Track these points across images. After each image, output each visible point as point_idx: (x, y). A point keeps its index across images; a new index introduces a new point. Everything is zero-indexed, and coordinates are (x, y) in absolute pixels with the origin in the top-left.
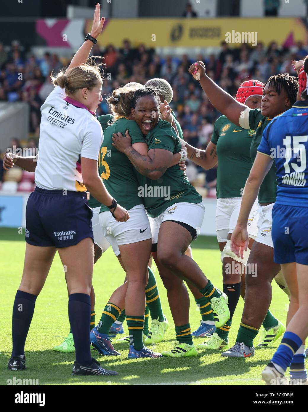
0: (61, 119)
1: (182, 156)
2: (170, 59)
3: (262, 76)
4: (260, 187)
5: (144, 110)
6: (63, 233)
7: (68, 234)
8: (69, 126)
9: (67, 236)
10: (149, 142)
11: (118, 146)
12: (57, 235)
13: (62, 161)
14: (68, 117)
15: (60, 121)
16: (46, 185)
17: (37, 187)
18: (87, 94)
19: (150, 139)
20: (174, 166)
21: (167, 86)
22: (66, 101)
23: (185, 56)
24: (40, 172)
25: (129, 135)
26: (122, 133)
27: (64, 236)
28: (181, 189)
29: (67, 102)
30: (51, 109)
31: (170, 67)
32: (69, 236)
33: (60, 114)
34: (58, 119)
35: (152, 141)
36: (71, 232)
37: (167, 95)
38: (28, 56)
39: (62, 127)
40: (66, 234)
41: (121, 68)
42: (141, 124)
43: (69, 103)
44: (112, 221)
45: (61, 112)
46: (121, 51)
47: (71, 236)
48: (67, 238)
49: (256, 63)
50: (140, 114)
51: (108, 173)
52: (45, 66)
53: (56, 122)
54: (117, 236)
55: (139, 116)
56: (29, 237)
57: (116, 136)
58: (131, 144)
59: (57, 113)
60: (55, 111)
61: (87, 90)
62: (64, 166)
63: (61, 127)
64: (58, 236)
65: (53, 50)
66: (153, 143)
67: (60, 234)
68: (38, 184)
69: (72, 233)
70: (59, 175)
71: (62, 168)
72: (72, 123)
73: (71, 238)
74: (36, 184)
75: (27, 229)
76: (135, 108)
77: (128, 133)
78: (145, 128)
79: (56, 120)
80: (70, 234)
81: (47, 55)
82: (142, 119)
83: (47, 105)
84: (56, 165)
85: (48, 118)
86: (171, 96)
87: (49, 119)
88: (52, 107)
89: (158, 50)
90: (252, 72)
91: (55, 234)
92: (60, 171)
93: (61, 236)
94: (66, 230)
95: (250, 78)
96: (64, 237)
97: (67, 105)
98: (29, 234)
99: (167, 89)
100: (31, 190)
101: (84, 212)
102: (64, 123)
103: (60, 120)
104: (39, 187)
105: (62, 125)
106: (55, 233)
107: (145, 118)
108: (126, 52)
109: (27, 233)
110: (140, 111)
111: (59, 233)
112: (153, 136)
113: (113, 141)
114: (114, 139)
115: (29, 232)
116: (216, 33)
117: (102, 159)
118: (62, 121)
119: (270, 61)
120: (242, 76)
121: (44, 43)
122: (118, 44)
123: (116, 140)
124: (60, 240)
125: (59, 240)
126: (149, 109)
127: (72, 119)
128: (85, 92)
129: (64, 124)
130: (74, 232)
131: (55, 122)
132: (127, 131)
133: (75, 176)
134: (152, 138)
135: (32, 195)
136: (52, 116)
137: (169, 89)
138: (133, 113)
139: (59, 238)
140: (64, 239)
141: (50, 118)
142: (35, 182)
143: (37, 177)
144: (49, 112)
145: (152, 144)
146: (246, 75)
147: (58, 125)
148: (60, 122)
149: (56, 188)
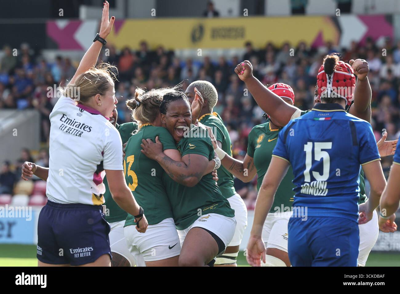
0: (76, 127)
1: (216, 163)
2: (191, 62)
3: (289, 78)
4: (275, 194)
5: (176, 115)
6: (79, 250)
7: (85, 251)
8: (85, 133)
9: (84, 253)
10: (182, 149)
11: (148, 153)
12: (73, 252)
13: (78, 173)
14: (83, 124)
15: (75, 129)
16: (60, 198)
17: (49, 201)
18: (101, 100)
19: (183, 145)
20: (207, 175)
21: (212, 88)
22: (79, 108)
23: (207, 59)
24: (53, 185)
25: (160, 141)
26: (151, 139)
27: (81, 252)
28: (215, 200)
29: (81, 109)
30: (63, 117)
31: (190, 70)
32: (86, 253)
33: (74, 121)
34: (72, 127)
35: (186, 147)
36: (88, 248)
37: (212, 98)
38: (39, 60)
39: (78, 135)
40: (83, 251)
41: (138, 71)
42: (174, 131)
43: (83, 110)
44: (138, 236)
45: (75, 119)
46: (138, 54)
47: (88, 253)
48: (84, 255)
49: (283, 65)
50: (173, 120)
51: (135, 183)
52: (57, 71)
53: (71, 130)
54: (144, 252)
55: (172, 121)
56: (41, 255)
57: (145, 142)
58: (163, 151)
59: (70, 121)
60: (67, 119)
61: (100, 96)
62: (79, 178)
63: (76, 135)
64: (74, 254)
65: (65, 54)
66: (187, 148)
67: (77, 250)
68: (50, 198)
69: (90, 250)
70: (75, 188)
71: (78, 180)
72: (89, 131)
73: (88, 255)
74: (47, 198)
75: (38, 245)
76: (165, 114)
77: (159, 139)
78: (178, 135)
79: (70, 128)
80: (87, 251)
81: (59, 58)
82: (175, 124)
83: (57, 113)
84: (71, 177)
85: (61, 126)
86: (216, 99)
87: (61, 128)
88: (64, 115)
89: (178, 53)
90: (278, 75)
91: (71, 251)
92: (76, 183)
93: (77, 253)
94: (83, 247)
95: (276, 81)
96: (81, 254)
97: (81, 112)
98: (42, 252)
99: (212, 92)
100: (43, 204)
101: (102, 227)
102: (79, 131)
103: (74, 127)
104: (51, 201)
105: (78, 133)
106: (70, 249)
107: (178, 124)
108: (143, 54)
109: (39, 250)
110: (173, 116)
111: (75, 250)
112: (186, 142)
113: (142, 148)
114: (143, 145)
115: (42, 249)
116: (239, 33)
117: (129, 169)
118: (77, 129)
119: (298, 63)
120: (268, 79)
121: (55, 46)
122: (135, 46)
123: (146, 146)
124: (77, 257)
125: (75, 257)
126: (182, 114)
127: (88, 127)
128: (99, 98)
129: (80, 133)
130: (91, 248)
131: (69, 130)
132: (157, 137)
133: (92, 188)
134: (186, 143)
135: (45, 209)
136: (65, 124)
137: (214, 91)
138: (163, 119)
139: (75, 256)
140: (81, 256)
141: (63, 126)
142: (47, 195)
143: (49, 190)
144: (61, 120)
145: (187, 150)
146: (272, 78)
147: (73, 133)
148: (75, 131)
149: (71, 201)
